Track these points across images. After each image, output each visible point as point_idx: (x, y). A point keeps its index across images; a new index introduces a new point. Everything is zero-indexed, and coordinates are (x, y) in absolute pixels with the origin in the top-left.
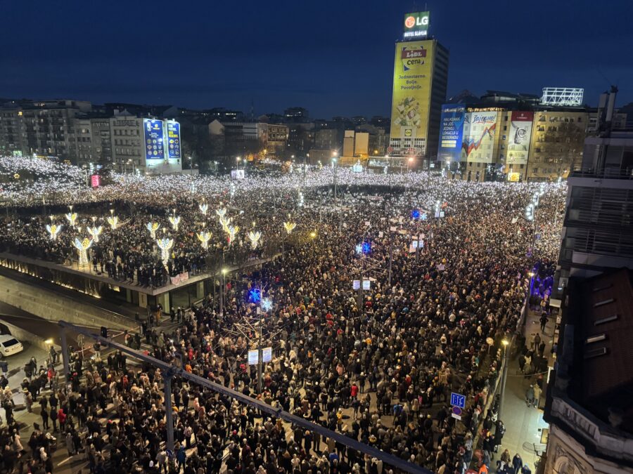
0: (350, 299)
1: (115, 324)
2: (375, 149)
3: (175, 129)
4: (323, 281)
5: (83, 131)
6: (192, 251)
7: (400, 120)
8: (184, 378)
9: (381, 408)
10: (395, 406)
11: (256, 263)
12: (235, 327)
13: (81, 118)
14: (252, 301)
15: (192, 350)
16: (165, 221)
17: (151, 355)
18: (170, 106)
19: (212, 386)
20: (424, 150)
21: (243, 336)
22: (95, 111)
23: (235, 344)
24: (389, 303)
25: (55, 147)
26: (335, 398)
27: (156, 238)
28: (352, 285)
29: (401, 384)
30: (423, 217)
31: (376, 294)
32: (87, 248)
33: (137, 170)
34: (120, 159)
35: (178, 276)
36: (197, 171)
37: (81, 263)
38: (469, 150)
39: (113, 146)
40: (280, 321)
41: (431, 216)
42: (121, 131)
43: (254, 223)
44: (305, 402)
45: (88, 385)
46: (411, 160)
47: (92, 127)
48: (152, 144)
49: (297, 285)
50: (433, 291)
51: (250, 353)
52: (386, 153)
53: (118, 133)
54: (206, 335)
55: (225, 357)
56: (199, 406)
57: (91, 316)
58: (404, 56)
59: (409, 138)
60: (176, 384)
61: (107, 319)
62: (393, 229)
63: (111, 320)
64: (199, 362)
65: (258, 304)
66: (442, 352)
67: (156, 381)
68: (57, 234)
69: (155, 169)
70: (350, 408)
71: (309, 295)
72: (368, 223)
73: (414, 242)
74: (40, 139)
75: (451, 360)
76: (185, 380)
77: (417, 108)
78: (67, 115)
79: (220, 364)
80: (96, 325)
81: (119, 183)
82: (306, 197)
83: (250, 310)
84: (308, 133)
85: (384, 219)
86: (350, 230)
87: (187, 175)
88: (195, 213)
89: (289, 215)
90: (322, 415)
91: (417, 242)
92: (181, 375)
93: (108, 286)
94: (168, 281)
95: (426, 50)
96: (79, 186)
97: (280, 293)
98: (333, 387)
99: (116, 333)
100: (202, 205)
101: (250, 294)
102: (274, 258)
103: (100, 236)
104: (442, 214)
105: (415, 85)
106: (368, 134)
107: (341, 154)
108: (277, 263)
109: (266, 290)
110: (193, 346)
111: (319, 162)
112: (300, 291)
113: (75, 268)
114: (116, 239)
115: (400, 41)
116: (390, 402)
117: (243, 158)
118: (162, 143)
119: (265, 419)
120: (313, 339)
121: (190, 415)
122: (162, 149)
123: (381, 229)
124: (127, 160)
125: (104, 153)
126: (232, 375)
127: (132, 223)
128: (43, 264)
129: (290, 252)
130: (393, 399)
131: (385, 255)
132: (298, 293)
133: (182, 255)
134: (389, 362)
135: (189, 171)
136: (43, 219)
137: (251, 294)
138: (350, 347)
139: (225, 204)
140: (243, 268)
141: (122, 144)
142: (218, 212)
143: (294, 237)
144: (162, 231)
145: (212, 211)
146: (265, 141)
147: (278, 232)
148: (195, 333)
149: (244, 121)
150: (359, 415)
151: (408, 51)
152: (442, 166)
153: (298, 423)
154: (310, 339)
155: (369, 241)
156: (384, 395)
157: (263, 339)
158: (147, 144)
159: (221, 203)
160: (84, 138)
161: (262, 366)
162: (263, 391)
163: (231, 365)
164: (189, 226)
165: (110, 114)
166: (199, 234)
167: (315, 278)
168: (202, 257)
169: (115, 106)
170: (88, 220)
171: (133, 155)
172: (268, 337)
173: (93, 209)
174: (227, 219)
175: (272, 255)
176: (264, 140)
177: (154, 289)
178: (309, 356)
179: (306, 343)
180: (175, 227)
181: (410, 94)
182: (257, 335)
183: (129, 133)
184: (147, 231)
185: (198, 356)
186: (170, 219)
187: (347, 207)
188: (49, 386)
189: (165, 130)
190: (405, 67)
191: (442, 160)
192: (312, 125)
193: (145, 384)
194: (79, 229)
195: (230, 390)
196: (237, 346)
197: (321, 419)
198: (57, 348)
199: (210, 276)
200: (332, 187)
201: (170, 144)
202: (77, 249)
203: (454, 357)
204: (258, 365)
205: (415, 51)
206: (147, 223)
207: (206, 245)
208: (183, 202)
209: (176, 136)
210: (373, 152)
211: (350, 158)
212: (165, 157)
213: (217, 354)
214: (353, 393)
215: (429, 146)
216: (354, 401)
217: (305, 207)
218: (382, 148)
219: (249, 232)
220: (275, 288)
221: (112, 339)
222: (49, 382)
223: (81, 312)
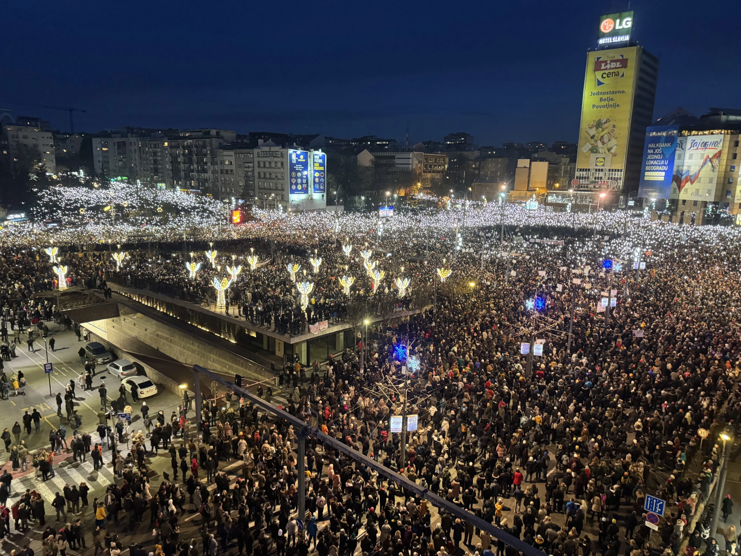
0: (516, 366)
1: (249, 372)
2: (555, 182)
3: (321, 161)
4: (482, 341)
5: (227, 163)
6: (332, 297)
7: (590, 146)
8: (319, 440)
9: (551, 502)
10: (568, 503)
11: (403, 314)
12: (377, 387)
13: (225, 148)
14: (397, 358)
15: (328, 407)
16: (306, 263)
17: (285, 410)
18: (318, 135)
19: (350, 452)
20: (621, 183)
21: (385, 399)
22: (239, 141)
23: (375, 406)
24: (567, 374)
25: (198, 180)
26: (493, 485)
27: (297, 281)
28: (519, 348)
29: (578, 476)
30: (617, 267)
31: (550, 362)
32: (225, 289)
33: (280, 205)
34: (262, 193)
35: (317, 324)
36: (342, 207)
37: (218, 304)
38: (682, 184)
39: (257, 180)
40: (429, 384)
41: (628, 266)
42: (264, 163)
43: (403, 269)
44: (455, 484)
45: (219, 437)
46: (603, 196)
47: (236, 158)
48: (296, 178)
49: (450, 343)
50: (627, 364)
51: (393, 419)
52: (569, 186)
53: (262, 165)
54: (343, 393)
55: (365, 421)
56: (333, 473)
57: (226, 362)
58: (597, 67)
59: (601, 168)
60: (310, 445)
61: (242, 366)
62: (577, 281)
63: (246, 368)
64: (336, 423)
65: (403, 362)
66: (635, 441)
67: (289, 440)
68: (197, 272)
69: (298, 205)
70: (511, 498)
71: (464, 357)
72: (542, 273)
73: (603, 300)
74: (184, 171)
75: (647, 452)
76: (320, 442)
77: (613, 131)
78: (211, 146)
79: (359, 428)
80: (230, 372)
81: (260, 220)
82: (465, 239)
83: (393, 369)
84: (471, 162)
85: (565, 268)
86: (519, 281)
87: (331, 212)
88: (338, 254)
89: (444, 260)
90: (476, 502)
91: (607, 299)
92: (316, 435)
93: (245, 331)
94: (307, 329)
95: (626, 60)
96: (220, 222)
97: (430, 352)
98: (491, 471)
99: (250, 383)
100: (346, 246)
101: (394, 350)
102: (424, 310)
103: (238, 276)
104: (643, 266)
105: (611, 103)
106: (546, 164)
107: (512, 187)
108: (427, 316)
109: (414, 346)
110: (330, 404)
111: (484, 197)
112: (454, 351)
113: (212, 309)
114: (255, 280)
115: (593, 50)
116: (563, 497)
117: (393, 192)
118: (307, 176)
119: (407, 500)
120: (468, 410)
121: (324, 482)
122: (307, 183)
123: (560, 282)
124: (270, 195)
125: (247, 187)
126: (371, 443)
127: (272, 263)
128: (181, 303)
129: (444, 304)
130: (567, 493)
131: (564, 314)
132: (452, 353)
133: (322, 301)
134: (564, 448)
135: (334, 207)
136: (183, 256)
137: (397, 351)
138: (515, 424)
139: (371, 244)
140: (388, 320)
141: (265, 177)
142: (362, 255)
143: (448, 287)
144: (303, 273)
145: (355, 252)
146: (420, 173)
147: (429, 279)
148: (333, 389)
149: (397, 151)
150: (523, 508)
151: (603, 62)
152: (644, 204)
153: (447, 508)
154: (464, 409)
155: (544, 295)
156: (555, 487)
157: (408, 404)
158: (291, 178)
159: (366, 244)
160: (227, 171)
161: (406, 435)
162: (406, 465)
163: (371, 431)
164: (331, 269)
165: (254, 145)
166: (341, 278)
167: (473, 337)
168: (343, 304)
169: (260, 135)
170: (228, 259)
171: (277, 189)
172: (414, 402)
173: (233, 246)
174: (372, 262)
175: (421, 307)
176: (418, 172)
177: (291, 337)
178: (463, 430)
179: (458, 415)
180: (316, 270)
181: (604, 114)
182: (402, 399)
183: (273, 165)
184: (288, 272)
185: (335, 416)
186: (311, 260)
187: (516, 252)
188: (180, 434)
189: (310, 162)
190: (598, 80)
191: (644, 196)
192: (477, 153)
193: (277, 442)
194: (219, 268)
195: (369, 458)
196: (377, 409)
197: (475, 506)
198: (191, 394)
199: (352, 326)
200: (498, 228)
201: (315, 177)
202: (215, 289)
203: (652, 449)
204: (402, 434)
205: (612, 61)
206: (287, 264)
207: (349, 291)
208: (325, 242)
209: (322, 168)
210: (553, 185)
211: (523, 193)
212: (309, 192)
213: (355, 416)
214: (516, 481)
215: (627, 179)
216: (517, 490)
217: (464, 251)
218: (564, 181)
219: (396, 278)
220: (424, 345)
221: (246, 388)
222: (181, 430)
223: (216, 357)
